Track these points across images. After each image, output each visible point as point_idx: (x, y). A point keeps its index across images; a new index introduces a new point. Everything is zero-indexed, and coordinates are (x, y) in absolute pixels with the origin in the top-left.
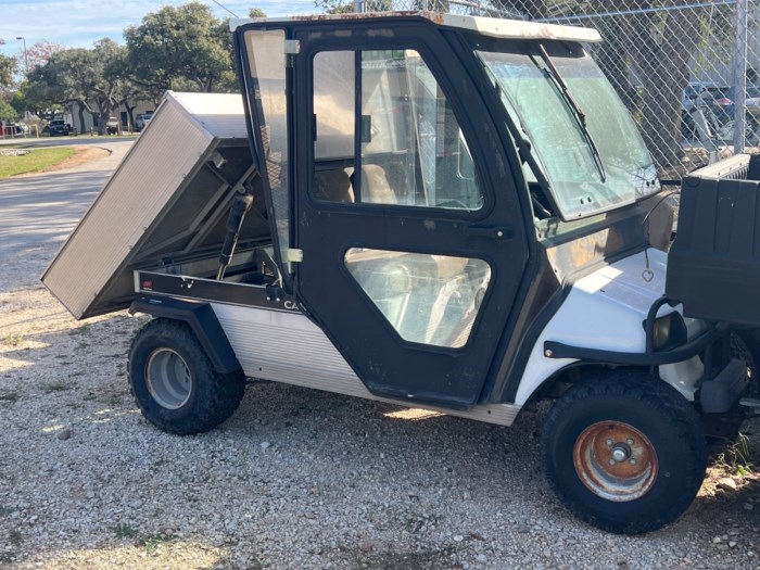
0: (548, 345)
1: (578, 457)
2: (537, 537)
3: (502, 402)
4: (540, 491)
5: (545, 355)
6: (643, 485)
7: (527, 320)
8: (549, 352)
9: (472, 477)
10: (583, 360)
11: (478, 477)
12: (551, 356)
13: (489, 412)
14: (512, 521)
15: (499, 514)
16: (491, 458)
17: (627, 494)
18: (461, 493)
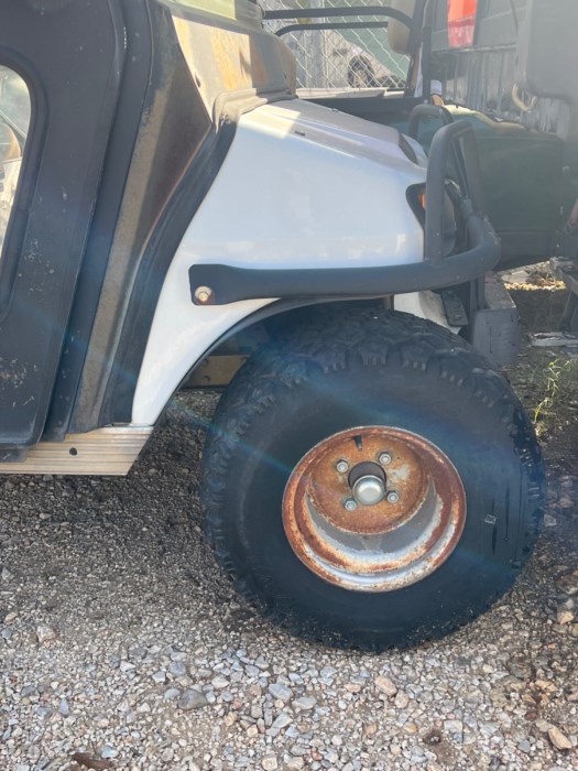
0: (199, 275)
1: (292, 516)
2: (232, 717)
3: (102, 424)
4: (190, 576)
5: (196, 301)
6: (430, 546)
7: (142, 219)
8: (204, 293)
9: (46, 576)
10: (284, 299)
11: (57, 571)
12: (210, 302)
13: (73, 452)
14: (159, 679)
15: (125, 666)
16: (73, 520)
17: (397, 571)
18: (30, 624)
